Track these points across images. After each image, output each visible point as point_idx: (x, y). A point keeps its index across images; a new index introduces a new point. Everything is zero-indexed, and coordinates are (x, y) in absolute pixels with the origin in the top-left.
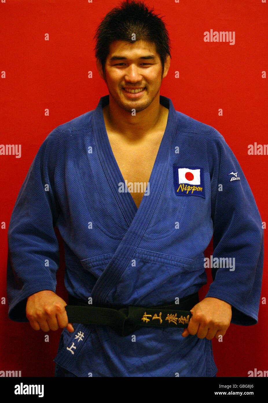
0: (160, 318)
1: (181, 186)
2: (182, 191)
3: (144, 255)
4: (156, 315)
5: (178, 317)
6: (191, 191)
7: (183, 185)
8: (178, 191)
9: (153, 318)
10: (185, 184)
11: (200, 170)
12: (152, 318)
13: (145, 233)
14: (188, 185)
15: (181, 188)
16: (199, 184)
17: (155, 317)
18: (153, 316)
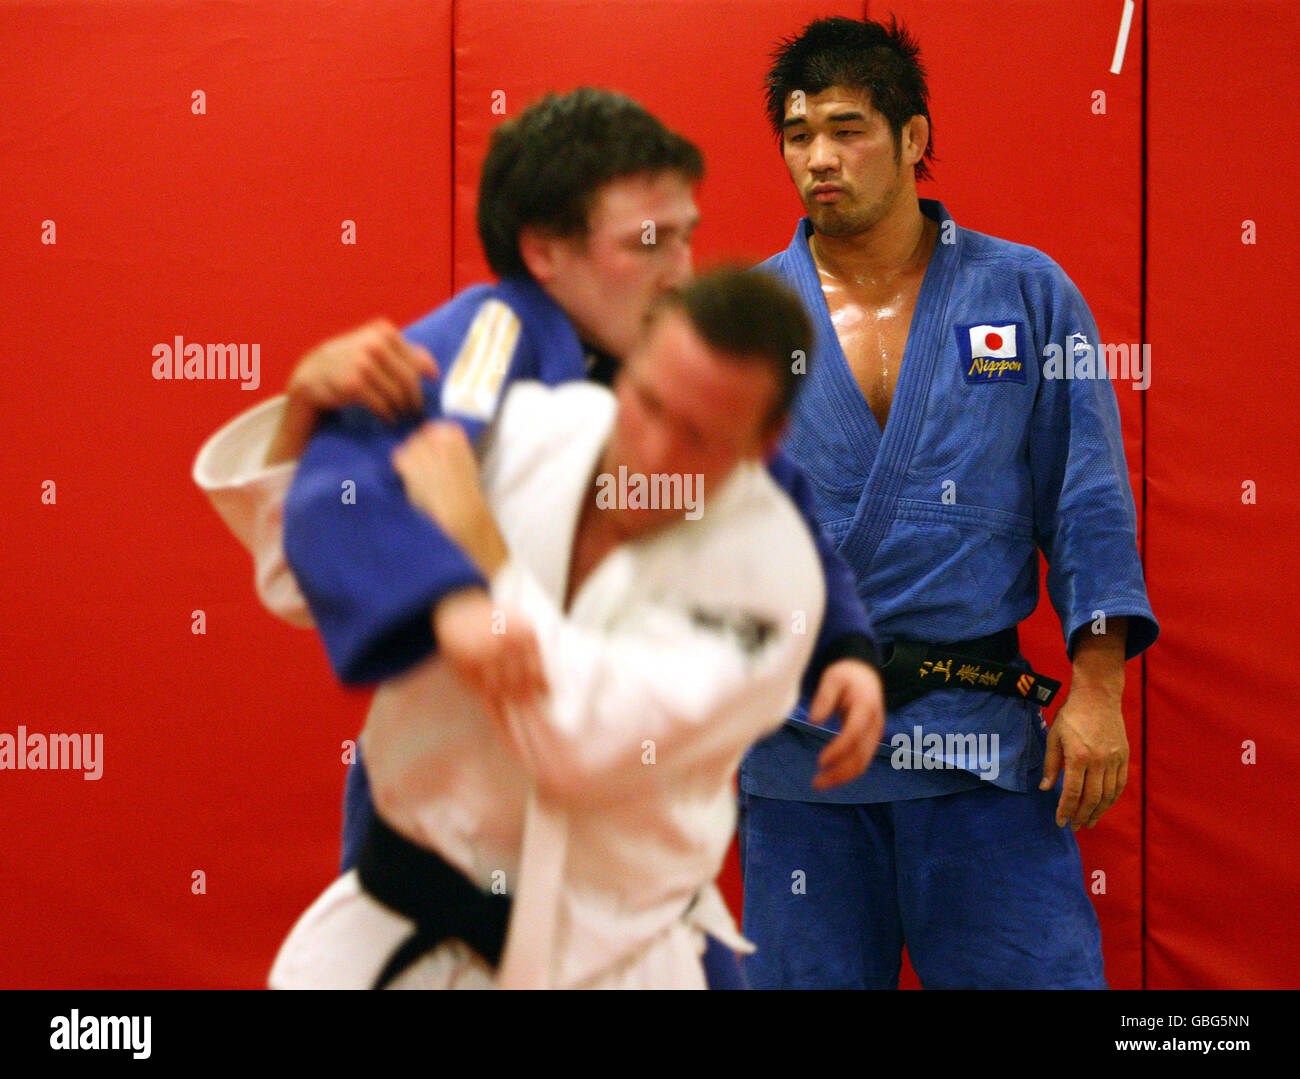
0: (947, 670)
1: (976, 362)
2: (980, 371)
3: (912, 511)
4: (940, 663)
5: (982, 672)
6: (998, 371)
7: (981, 360)
8: (970, 373)
9: (934, 670)
10: (985, 358)
11: (1014, 327)
12: (932, 668)
13: (908, 467)
14: (991, 359)
15: (975, 367)
16: (1014, 355)
17: (939, 667)
18: (935, 665)
